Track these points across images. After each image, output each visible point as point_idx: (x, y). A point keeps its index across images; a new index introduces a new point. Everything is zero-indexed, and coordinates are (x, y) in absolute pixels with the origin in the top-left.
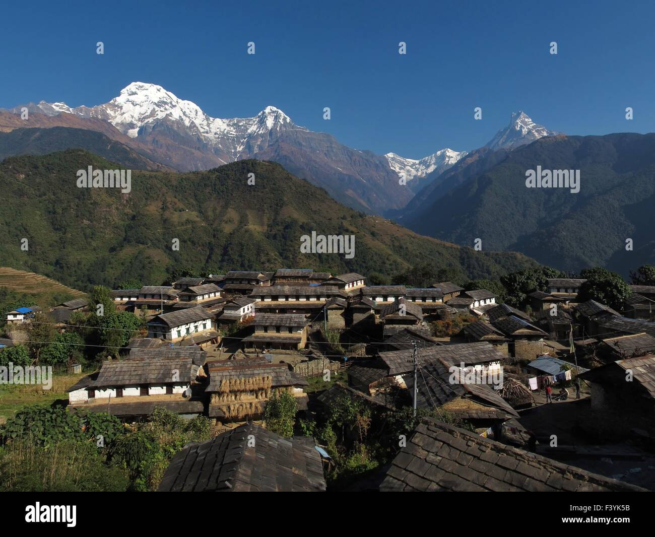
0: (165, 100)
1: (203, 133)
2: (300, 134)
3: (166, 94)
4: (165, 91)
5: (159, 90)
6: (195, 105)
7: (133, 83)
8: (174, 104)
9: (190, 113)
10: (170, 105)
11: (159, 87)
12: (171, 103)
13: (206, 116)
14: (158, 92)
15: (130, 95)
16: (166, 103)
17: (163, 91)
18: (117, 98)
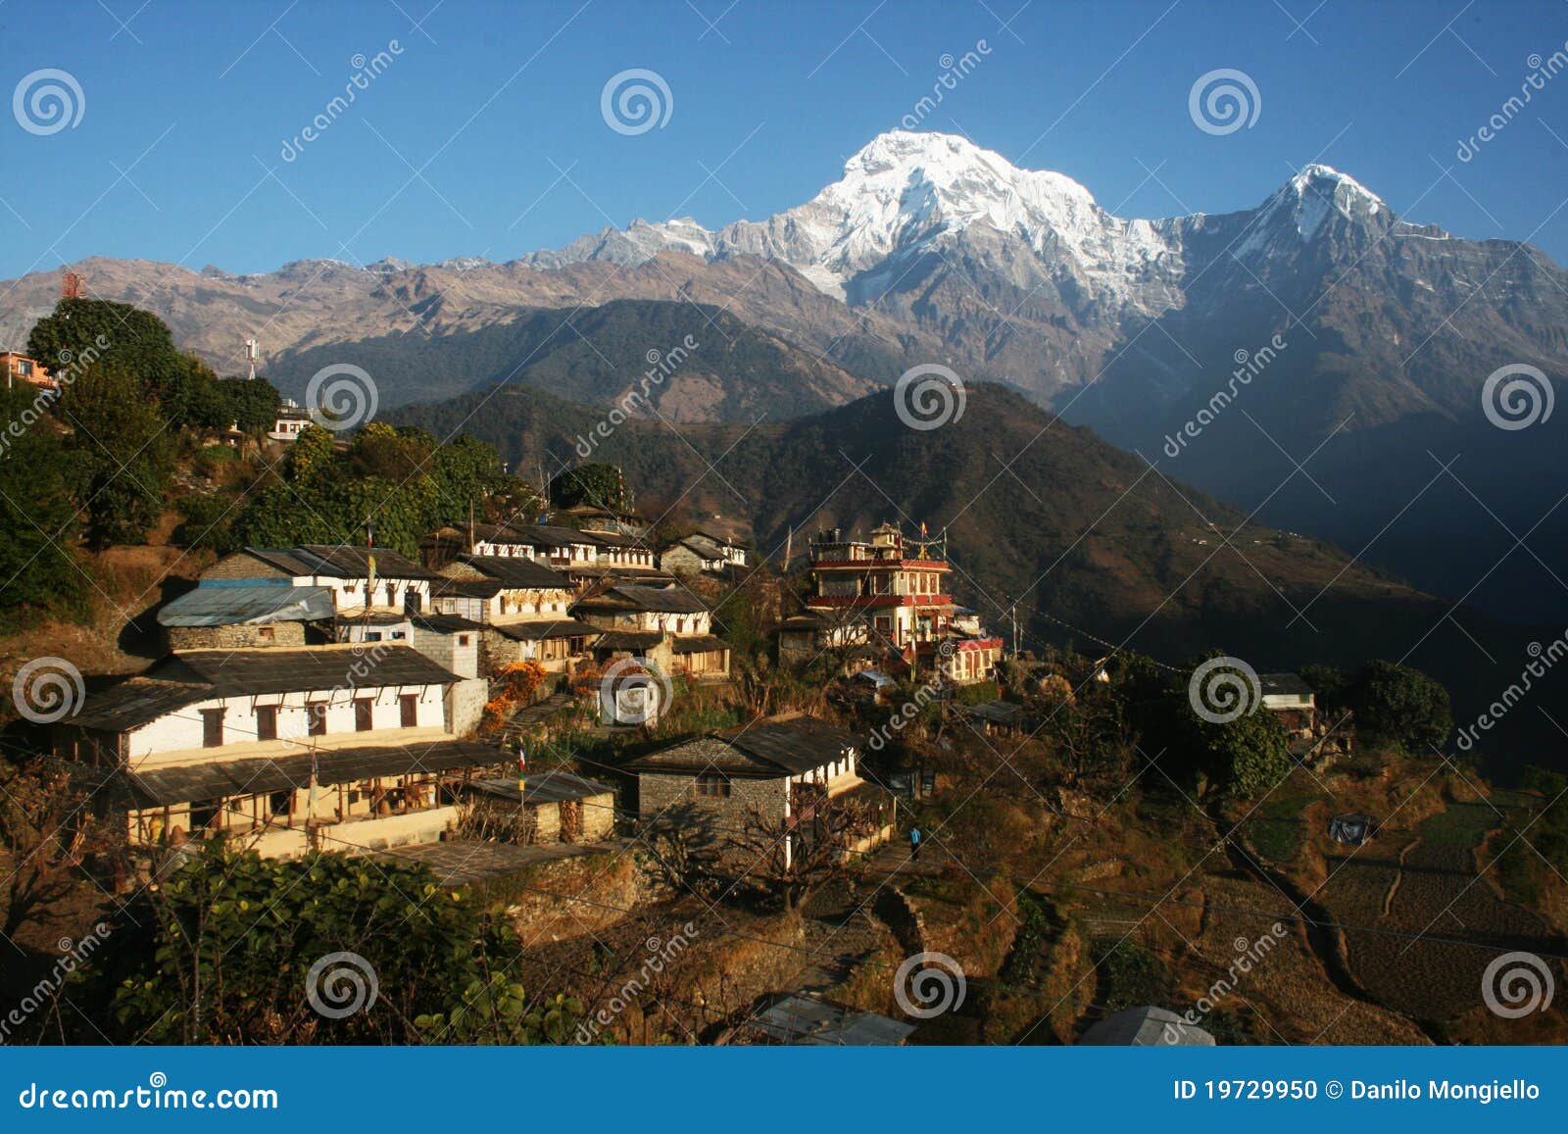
0: (974, 179)
1: (1091, 268)
2: (1414, 252)
3: (978, 158)
4: (976, 149)
5: (954, 150)
6: (1070, 182)
7: (882, 137)
8: (1001, 189)
9: (1051, 209)
10: (989, 192)
11: (956, 139)
12: (991, 183)
13: (1101, 216)
14: (953, 155)
15: (870, 173)
16: (973, 187)
17: (968, 149)
18: (835, 186)
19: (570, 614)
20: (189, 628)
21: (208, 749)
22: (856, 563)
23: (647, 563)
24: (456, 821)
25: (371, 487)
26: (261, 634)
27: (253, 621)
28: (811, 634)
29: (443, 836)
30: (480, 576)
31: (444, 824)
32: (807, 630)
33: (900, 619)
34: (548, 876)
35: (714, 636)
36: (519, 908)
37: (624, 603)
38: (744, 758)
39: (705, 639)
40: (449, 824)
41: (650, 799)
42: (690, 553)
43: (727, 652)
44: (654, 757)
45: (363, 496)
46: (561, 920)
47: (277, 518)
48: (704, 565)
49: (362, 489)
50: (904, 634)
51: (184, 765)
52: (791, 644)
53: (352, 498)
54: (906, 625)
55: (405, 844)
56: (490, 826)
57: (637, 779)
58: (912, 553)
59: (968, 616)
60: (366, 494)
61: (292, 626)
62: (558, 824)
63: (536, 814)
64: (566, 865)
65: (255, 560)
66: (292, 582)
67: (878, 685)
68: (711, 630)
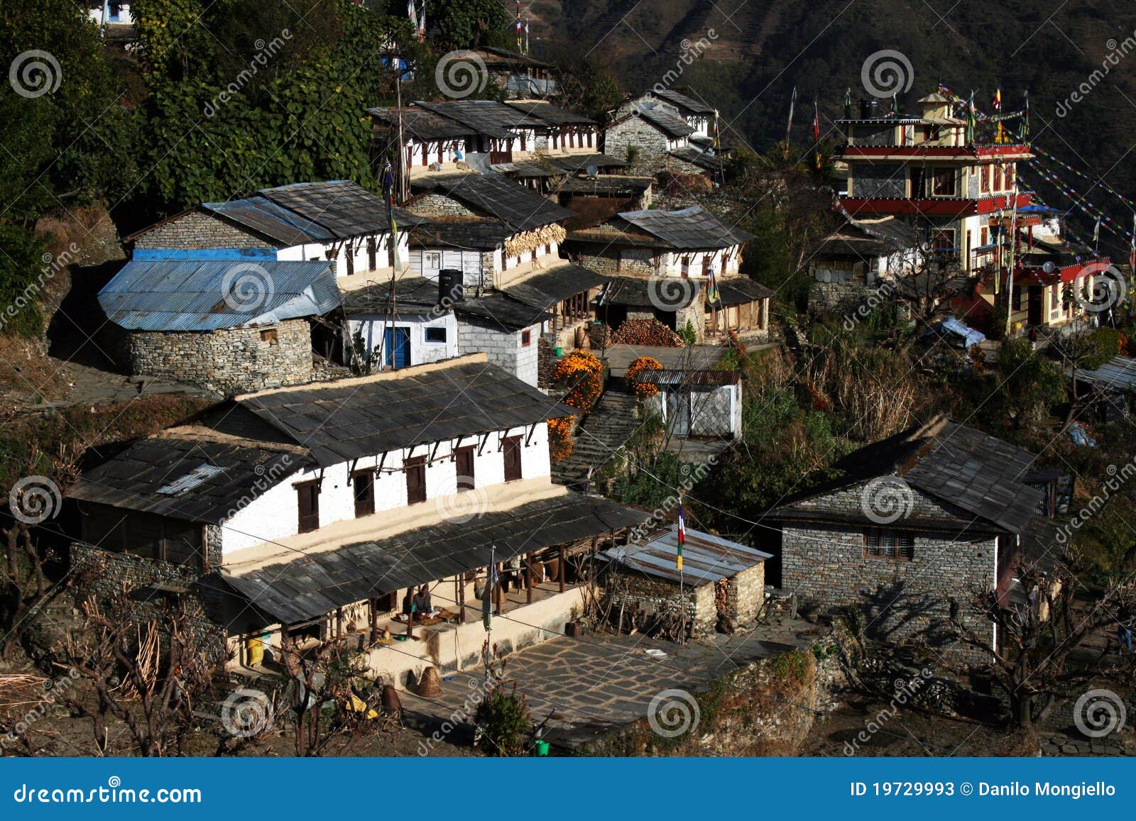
19: (562, 255)
20: (165, 333)
21: (304, 535)
22: (905, 150)
23: (590, 145)
24: (580, 606)
25: (313, 88)
26: (263, 338)
27: (252, 321)
28: (860, 264)
29: (570, 629)
30: (468, 214)
31: (569, 612)
32: (855, 258)
33: (969, 232)
34: (735, 689)
35: (746, 277)
36: (712, 736)
37: (636, 237)
38: (935, 508)
39: (737, 283)
40: (574, 612)
41: (796, 560)
42: (649, 128)
43: (767, 301)
44: (806, 504)
45: (304, 103)
46: (752, 747)
47: (189, 138)
48: (670, 146)
49: (301, 91)
50: (973, 254)
51: (284, 560)
52: (827, 276)
53: (291, 107)
54: (976, 243)
55: (531, 643)
56: (629, 615)
57: (781, 534)
58: (985, 135)
59: (1045, 218)
60: (308, 100)
61: (296, 326)
62: (714, 608)
63: (693, 599)
64: (752, 672)
65: (217, 222)
66: (275, 255)
67: (969, 343)
68: (742, 269)
